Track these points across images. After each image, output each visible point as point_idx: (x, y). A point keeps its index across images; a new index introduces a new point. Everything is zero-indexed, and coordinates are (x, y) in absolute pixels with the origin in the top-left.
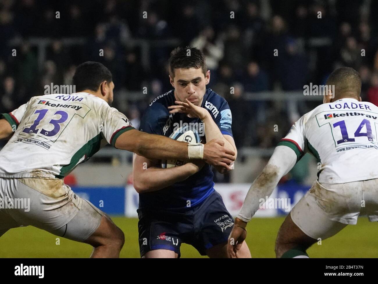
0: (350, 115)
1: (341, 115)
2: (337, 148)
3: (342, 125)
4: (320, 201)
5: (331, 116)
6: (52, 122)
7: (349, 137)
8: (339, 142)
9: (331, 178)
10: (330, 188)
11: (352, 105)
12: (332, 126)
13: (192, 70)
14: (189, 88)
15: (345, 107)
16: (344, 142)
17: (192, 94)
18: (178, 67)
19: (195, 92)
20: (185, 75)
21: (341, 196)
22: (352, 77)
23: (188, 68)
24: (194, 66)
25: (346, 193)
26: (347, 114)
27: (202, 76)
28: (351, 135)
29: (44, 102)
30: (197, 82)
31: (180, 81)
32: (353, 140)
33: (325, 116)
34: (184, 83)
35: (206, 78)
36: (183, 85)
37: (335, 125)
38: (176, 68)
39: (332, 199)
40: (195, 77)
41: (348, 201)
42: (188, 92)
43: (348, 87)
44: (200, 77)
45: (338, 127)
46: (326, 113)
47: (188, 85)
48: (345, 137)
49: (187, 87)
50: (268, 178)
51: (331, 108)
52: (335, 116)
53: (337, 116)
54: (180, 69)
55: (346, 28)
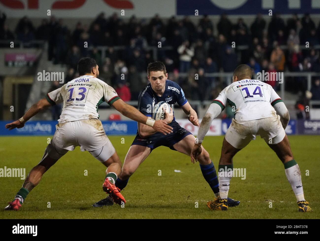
0: (249, 85)
1: (245, 85)
2: (245, 101)
3: (246, 89)
4: (237, 130)
5: (240, 86)
6: (80, 94)
7: (250, 95)
8: (245, 97)
9: (242, 118)
10: (241, 123)
11: (250, 81)
12: (241, 90)
13: (159, 72)
14: (157, 81)
15: (246, 82)
16: (248, 97)
17: (159, 84)
18: (152, 71)
19: (160, 83)
20: (155, 74)
21: (248, 127)
22: (248, 69)
23: (157, 71)
24: (160, 70)
25: (250, 126)
26: (248, 85)
27: (164, 75)
28: (251, 94)
29: (70, 86)
30: (161, 78)
31: (153, 77)
32: (252, 96)
33: (237, 87)
34: (155, 79)
35: (166, 77)
36: (154, 79)
37: (243, 90)
38: (151, 71)
39: (243, 129)
40: (160, 76)
41: (251, 129)
42: (157, 83)
43: (245, 74)
44: (163, 75)
45: (244, 90)
46: (238, 86)
47: (157, 79)
48: (248, 95)
49: (156, 80)
50: (206, 120)
51: (239, 83)
52: (242, 86)
53: (243, 85)
54: (153, 71)
55: (256, 41)
